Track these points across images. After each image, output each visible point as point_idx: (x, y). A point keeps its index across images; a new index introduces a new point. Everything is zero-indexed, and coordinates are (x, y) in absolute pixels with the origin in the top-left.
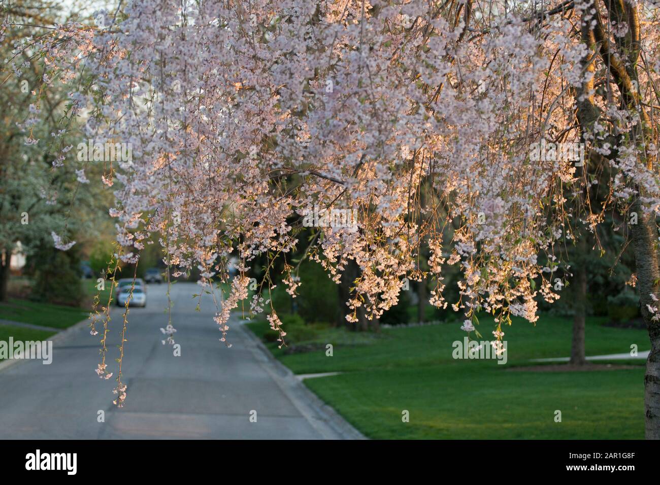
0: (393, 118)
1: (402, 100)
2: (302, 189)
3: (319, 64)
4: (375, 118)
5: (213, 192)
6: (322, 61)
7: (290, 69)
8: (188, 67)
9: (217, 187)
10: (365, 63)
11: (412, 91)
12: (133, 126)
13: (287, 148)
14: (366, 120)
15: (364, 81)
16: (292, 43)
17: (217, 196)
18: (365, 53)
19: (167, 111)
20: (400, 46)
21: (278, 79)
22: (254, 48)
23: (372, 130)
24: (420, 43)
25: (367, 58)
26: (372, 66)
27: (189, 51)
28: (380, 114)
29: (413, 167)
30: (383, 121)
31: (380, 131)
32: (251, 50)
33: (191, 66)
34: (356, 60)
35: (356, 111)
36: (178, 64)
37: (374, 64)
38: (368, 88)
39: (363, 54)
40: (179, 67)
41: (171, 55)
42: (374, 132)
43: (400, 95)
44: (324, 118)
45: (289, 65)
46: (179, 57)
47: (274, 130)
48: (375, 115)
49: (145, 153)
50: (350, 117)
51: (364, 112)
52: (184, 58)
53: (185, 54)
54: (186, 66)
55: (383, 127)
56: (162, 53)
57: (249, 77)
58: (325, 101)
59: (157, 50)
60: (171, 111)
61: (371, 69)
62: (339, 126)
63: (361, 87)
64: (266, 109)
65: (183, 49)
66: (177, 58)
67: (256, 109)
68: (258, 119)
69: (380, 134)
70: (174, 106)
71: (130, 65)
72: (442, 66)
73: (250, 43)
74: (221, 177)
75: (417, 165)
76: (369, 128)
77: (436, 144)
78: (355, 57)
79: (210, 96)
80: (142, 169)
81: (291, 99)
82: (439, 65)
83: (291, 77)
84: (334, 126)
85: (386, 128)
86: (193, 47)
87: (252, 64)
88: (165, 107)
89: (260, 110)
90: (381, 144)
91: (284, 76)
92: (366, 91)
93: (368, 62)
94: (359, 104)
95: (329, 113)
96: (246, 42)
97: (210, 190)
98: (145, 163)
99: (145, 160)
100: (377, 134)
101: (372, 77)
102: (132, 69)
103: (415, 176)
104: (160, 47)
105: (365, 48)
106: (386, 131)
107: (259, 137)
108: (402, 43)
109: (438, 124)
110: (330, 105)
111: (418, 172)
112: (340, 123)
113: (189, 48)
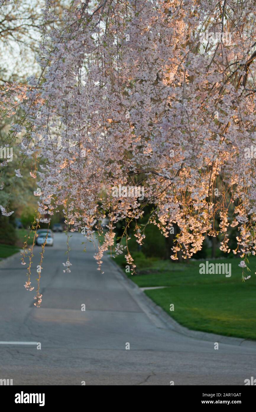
0: (201, 142)
1: (207, 132)
2: (147, 182)
3: (158, 110)
4: (191, 142)
5: (94, 182)
6: (160, 108)
7: (141, 112)
8: (82, 110)
9: (97, 179)
10: (185, 110)
11: (212, 126)
12: (49, 144)
13: (138, 159)
14: (185, 143)
15: (184, 120)
16: (143, 98)
17: (97, 185)
18: (185, 104)
19: (69, 136)
20: (205, 99)
21: (134, 118)
22: (120, 99)
23: (188, 149)
24: (217, 97)
25: (186, 107)
26: (189, 112)
27: (82, 101)
28: (194, 140)
29: (212, 170)
30: (195, 144)
31: (193, 150)
32: (118, 100)
33: (83, 110)
34: (180, 108)
35: (179, 138)
36: (75, 108)
37: (190, 110)
38: (187, 125)
39: (184, 104)
40: (76, 110)
41: (72, 103)
42: (190, 150)
43: (205, 129)
44: (161, 141)
45: (141, 110)
46: (76, 104)
47: (131, 147)
48: (190, 140)
49: (55, 160)
50: (176, 141)
51: (184, 138)
52: (79, 105)
53: (80, 103)
54: (80, 110)
55: (195, 147)
56: (66, 102)
57: (117, 116)
58: (161, 132)
59: (63, 100)
60: (71, 136)
61: (189, 113)
62: (170, 146)
63: (183, 124)
64: (127, 135)
65: (79, 100)
66: (75, 105)
67: (121, 135)
68: (121, 140)
69: (193, 152)
70: (73, 133)
71: (48, 108)
72: (230, 112)
73: (118, 96)
74: (99, 174)
75: (214, 169)
76: (187, 148)
77: (225, 156)
78: (179, 106)
79: (94, 126)
80: (54, 170)
81: (141, 130)
82: (229, 112)
83: (141, 117)
84: (167, 146)
85: (197, 148)
86: (85, 99)
87: (119, 108)
88: (68, 134)
89: (123, 135)
90: (194, 157)
91: (137, 117)
92: (185, 126)
93: (187, 109)
94: (181, 134)
95: (164, 139)
96: (116, 95)
97: (93, 181)
98: (56, 166)
99: (56, 164)
100: (191, 152)
101: (189, 118)
102: (49, 111)
103: (213, 175)
104: (65, 99)
105: (185, 101)
106: (197, 150)
107: (122, 151)
108: (206, 97)
109: (227, 146)
110: (164, 134)
111: (215, 173)
112: (170, 145)
113: (82, 99)
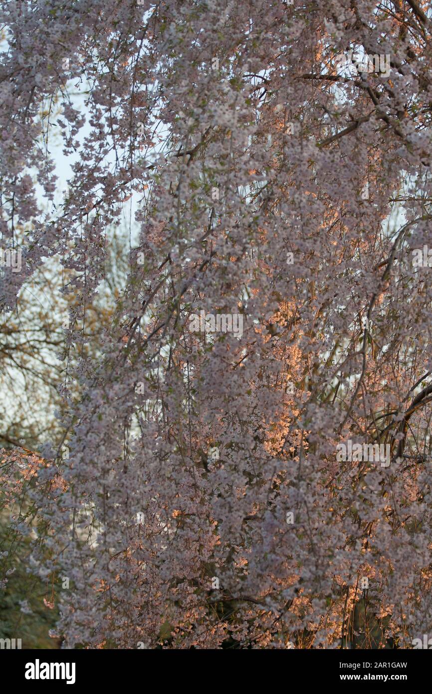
0: (330, 553)
1: (339, 536)
2: (239, 616)
3: (258, 499)
4: (312, 554)
5: (151, 615)
6: (260, 496)
7: (229, 503)
8: (130, 500)
9: (154, 611)
10: (303, 499)
11: (348, 525)
12: (75, 557)
13: (226, 580)
14: (303, 555)
15: (301, 516)
16: (232, 478)
17: (154, 620)
18: (303, 489)
19: (109, 543)
20: (336, 477)
21: (217, 512)
22: (194, 477)
23: (309, 565)
24: (356, 473)
25: (305, 494)
26: (309, 502)
27: (131, 484)
28: (317, 549)
29: (348, 593)
30: (320, 556)
31: (317, 566)
32: (191, 479)
33: (132, 499)
34: (294, 496)
35: (293, 545)
36: (119, 496)
37: (311, 499)
38: (305, 524)
39: (301, 490)
40: (121, 500)
41: (113, 488)
42: (311, 567)
43: (337, 531)
44: (262, 552)
45: (229, 499)
46: (122, 490)
47: (212, 556)
48: (312, 550)
49: (86, 584)
50: (288, 552)
51: (301, 547)
52: (126, 491)
53: (127, 487)
54: (128, 499)
55: (320, 562)
56: (105, 488)
57: (189, 506)
58: (264, 535)
59: (100, 484)
60: (113, 543)
61: (309, 505)
62: (277, 560)
63: (299, 523)
64: (205, 537)
65: (125, 483)
66: (119, 491)
67: (196, 537)
68: (196, 545)
69: (317, 569)
70: (116, 539)
71: (74, 498)
72: (378, 502)
73: (190, 471)
74: (159, 602)
75: (351, 590)
76: (307, 562)
77: (370, 571)
78: (293, 493)
79: (150, 523)
80: (84, 600)
81: (230, 532)
82: (375, 500)
83: (230, 511)
84: (272, 561)
85: (322, 563)
86: (136, 481)
87: (192, 492)
88: (107, 539)
89: (200, 537)
90: (317, 579)
91: (223, 510)
92: (304, 527)
93: (306, 498)
94: (297, 539)
95: (267, 548)
96: (186, 470)
97: (148, 614)
98: (87, 594)
99: (87, 591)
100: (314, 569)
101: (310, 513)
102: (76, 502)
103: (349, 601)
104: (102, 481)
105: (303, 484)
106: (323, 566)
107: (198, 564)
108: (337, 474)
109: (374, 558)
110: (269, 539)
111: (352, 597)
112: (278, 558)
113: (132, 482)
